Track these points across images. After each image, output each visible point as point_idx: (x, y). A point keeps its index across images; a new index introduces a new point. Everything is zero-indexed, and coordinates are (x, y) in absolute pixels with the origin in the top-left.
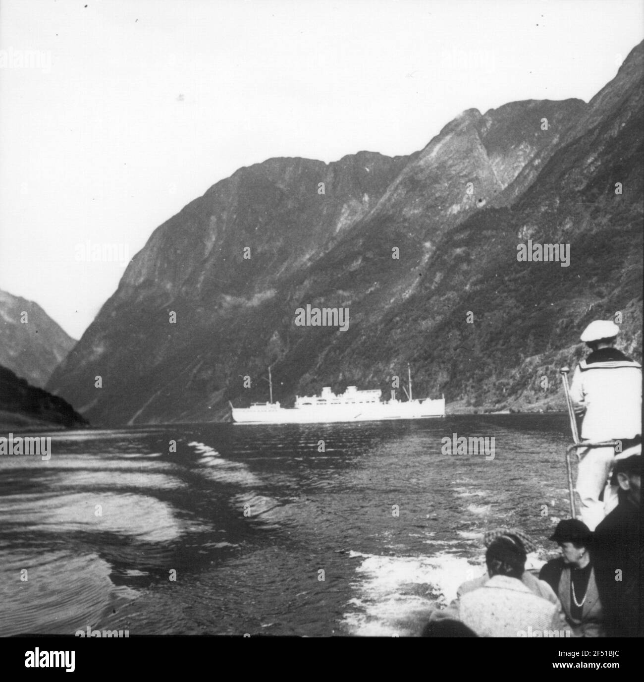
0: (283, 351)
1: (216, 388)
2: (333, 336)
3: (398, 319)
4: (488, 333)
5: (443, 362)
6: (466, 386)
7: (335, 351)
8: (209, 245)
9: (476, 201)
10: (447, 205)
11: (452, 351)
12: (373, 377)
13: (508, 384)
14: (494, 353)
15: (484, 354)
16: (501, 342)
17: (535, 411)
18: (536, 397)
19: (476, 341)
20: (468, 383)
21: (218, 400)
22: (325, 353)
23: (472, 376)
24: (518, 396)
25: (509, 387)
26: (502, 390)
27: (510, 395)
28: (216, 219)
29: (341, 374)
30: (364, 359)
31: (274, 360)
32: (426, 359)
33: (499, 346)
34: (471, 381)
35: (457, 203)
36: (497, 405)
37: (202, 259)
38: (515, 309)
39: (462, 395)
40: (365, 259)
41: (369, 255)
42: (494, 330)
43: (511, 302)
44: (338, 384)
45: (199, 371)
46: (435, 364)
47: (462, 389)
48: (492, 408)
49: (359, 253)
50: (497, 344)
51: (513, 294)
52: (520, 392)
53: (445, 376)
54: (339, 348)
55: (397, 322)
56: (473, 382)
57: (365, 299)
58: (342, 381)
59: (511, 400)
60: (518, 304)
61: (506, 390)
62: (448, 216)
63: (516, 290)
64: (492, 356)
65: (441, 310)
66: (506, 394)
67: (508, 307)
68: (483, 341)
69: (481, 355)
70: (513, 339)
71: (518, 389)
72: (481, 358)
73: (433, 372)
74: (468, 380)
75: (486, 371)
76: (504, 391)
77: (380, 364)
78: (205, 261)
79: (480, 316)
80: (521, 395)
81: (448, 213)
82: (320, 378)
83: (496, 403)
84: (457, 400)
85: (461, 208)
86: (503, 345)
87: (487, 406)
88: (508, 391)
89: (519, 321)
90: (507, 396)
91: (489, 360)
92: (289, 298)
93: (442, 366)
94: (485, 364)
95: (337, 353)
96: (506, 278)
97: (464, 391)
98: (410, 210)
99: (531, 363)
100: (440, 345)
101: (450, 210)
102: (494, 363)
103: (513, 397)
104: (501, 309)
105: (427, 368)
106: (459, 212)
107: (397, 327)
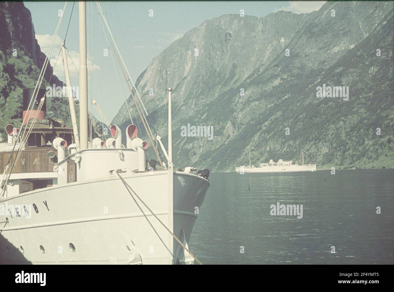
0: (233, 133)
1: (195, 154)
2: (263, 125)
3: (301, 116)
4: (349, 127)
5: (325, 142)
6: (337, 155)
7: (265, 134)
8: (187, 68)
9: (348, 44)
10: (331, 47)
11: (330, 136)
12: (287, 149)
13: (356, 155)
14: (352, 138)
15: (347, 138)
16: (356, 132)
17: (367, 168)
18: (369, 161)
19: (343, 131)
20: (338, 154)
21: (196, 160)
22: (259, 134)
23: (340, 150)
24: (361, 161)
25: (357, 156)
26: (353, 158)
27: (357, 160)
28: (191, 53)
29: (268, 147)
30: (282, 139)
31: (228, 138)
32: (316, 140)
33: (354, 134)
34: (339, 152)
35: (337, 46)
36: (350, 165)
37: (183, 77)
38: (364, 114)
39: (335, 159)
40: (282, 79)
41: (285, 76)
42: (352, 125)
43: (363, 110)
44: (266, 152)
45: (185, 144)
46: (321, 143)
47: (334, 157)
48: (348, 167)
49: (278, 75)
50: (354, 133)
51: (364, 106)
52: (362, 159)
53: (326, 149)
54: (267, 132)
55: (301, 118)
56: (340, 153)
57: (282, 103)
58: (269, 151)
59: (357, 163)
60: (366, 111)
61: (355, 158)
62: (332, 54)
63: (365, 104)
64: (351, 139)
65: (325, 113)
66: (355, 160)
67: (361, 113)
68: (347, 131)
69: (345, 139)
70: (362, 130)
71: (361, 158)
72: (345, 140)
73: (319, 147)
74: (338, 152)
75: (347, 147)
76: (354, 158)
77: (291, 142)
78: (185, 78)
79: (346, 117)
80: (362, 160)
81: (332, 52)
82: (256, 149)
83: (350, 164)
84: (332, 162)
85: (340, 49)
86: (357, 134)
87: (346, 165)
88: (356, 158)
89: (366, 121)
90: (355, 161)
91: (350, 142)
92: (236, 101)
93: (324, 144)
94: (347, 143)
95: (266, 135)
96: (361, 97)
97: (335, 158)
98: (309, 50)
99: (368, 145)
100: (323, 132)
101: (333, 50)
102: (352, 143)
103: (358, 161)
104: (357, 114)
105: (316, 145)
106: (339, 51)
107: (301, 121)
